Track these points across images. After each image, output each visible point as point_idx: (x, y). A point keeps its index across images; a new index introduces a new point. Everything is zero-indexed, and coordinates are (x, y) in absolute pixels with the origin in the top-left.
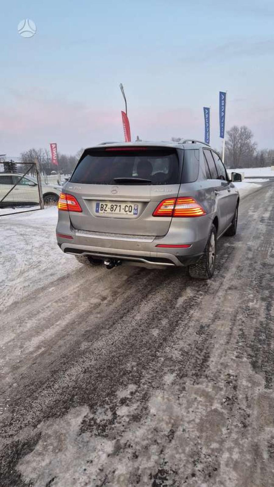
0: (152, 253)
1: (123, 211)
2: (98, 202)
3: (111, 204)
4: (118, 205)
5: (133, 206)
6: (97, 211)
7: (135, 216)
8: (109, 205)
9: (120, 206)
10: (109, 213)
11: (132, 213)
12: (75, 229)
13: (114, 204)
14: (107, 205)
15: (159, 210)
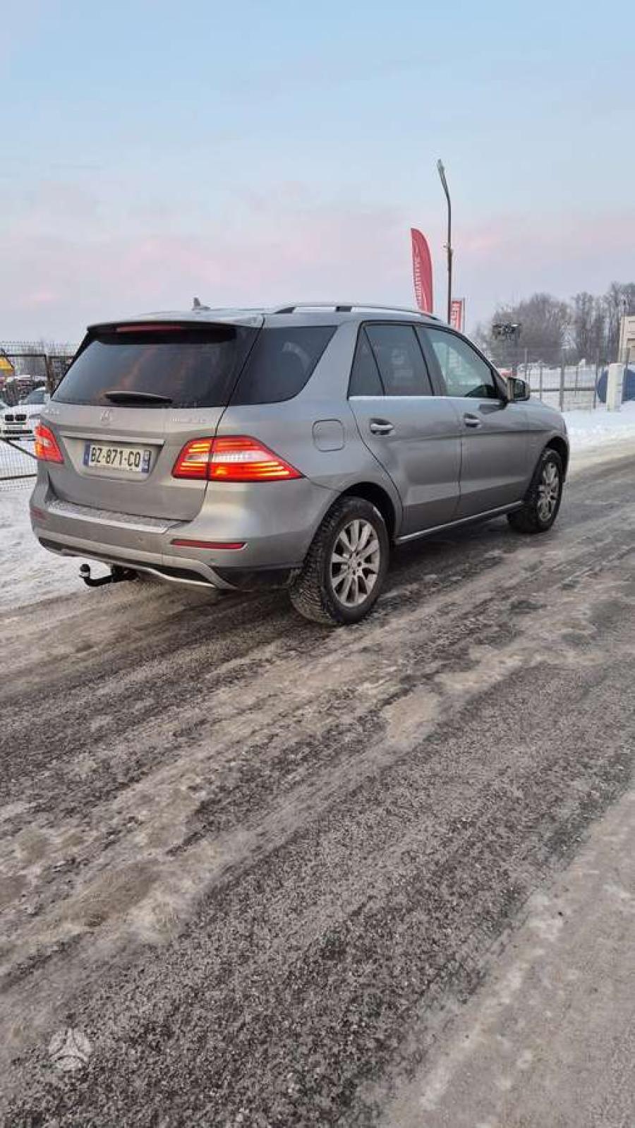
0: (165, 557)
1: (125, 465)
2: (88, 443)
3: (108, 448)
4: (119, 450)
5: (141, 452)
6: (86, 463)
7: (145, 475)
8: (105, 449)
9: (121, 452)
10: (104, 468)
11: (139, 469)
12: (57, 498)
13: (112, 449)
14: (101, 450)
15: (184, 464)
